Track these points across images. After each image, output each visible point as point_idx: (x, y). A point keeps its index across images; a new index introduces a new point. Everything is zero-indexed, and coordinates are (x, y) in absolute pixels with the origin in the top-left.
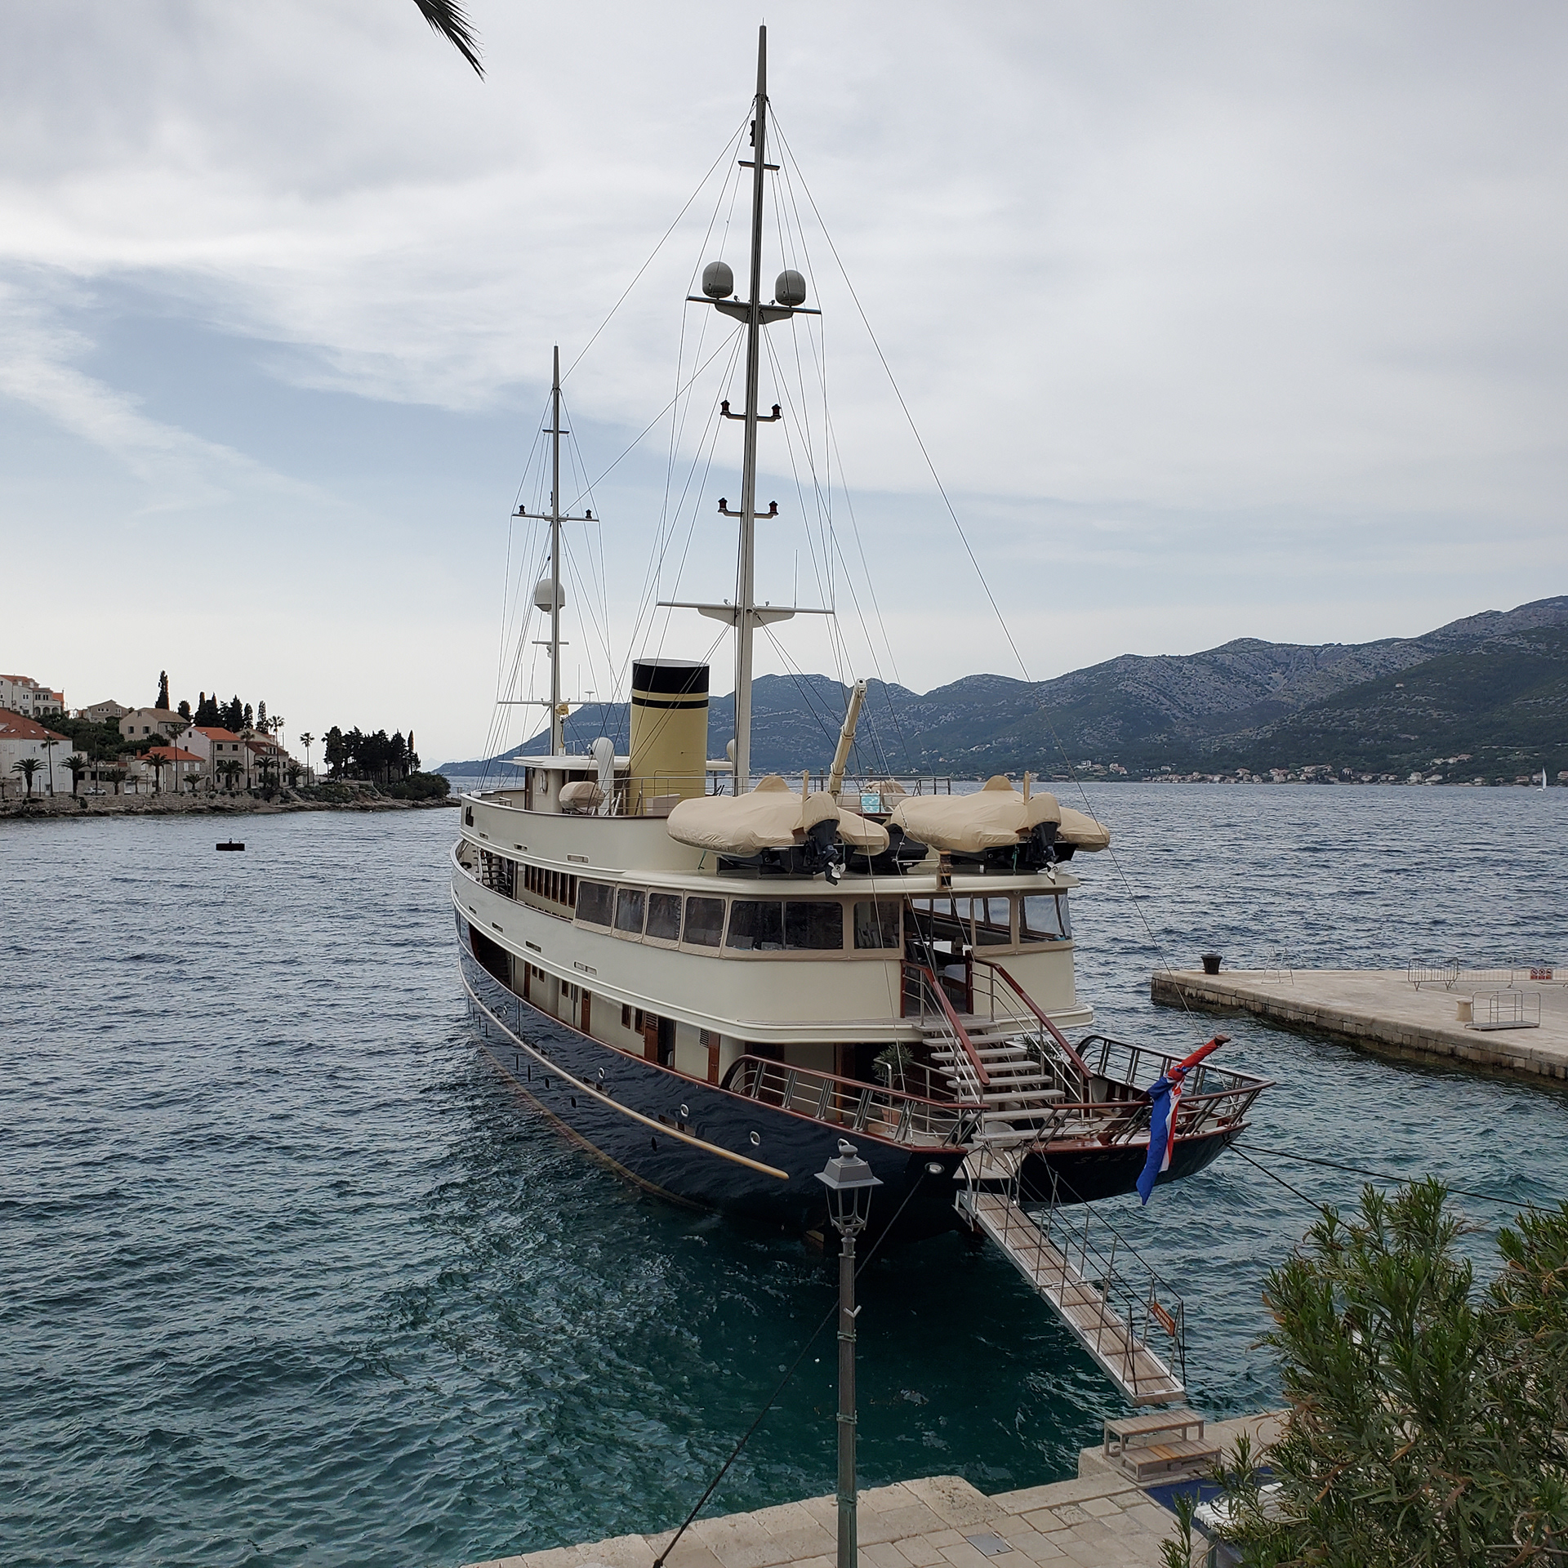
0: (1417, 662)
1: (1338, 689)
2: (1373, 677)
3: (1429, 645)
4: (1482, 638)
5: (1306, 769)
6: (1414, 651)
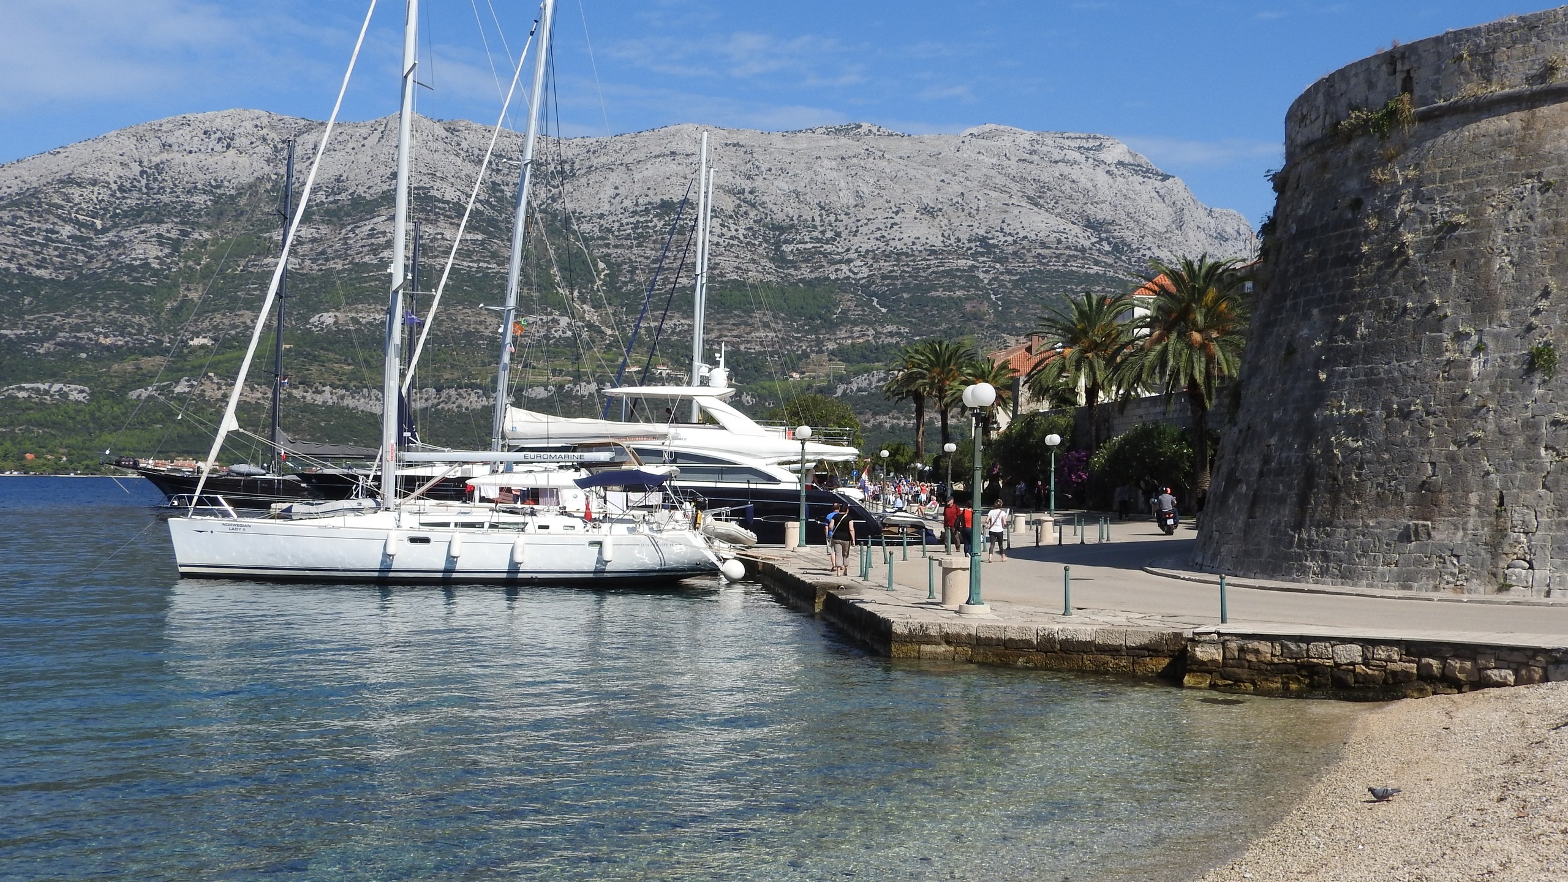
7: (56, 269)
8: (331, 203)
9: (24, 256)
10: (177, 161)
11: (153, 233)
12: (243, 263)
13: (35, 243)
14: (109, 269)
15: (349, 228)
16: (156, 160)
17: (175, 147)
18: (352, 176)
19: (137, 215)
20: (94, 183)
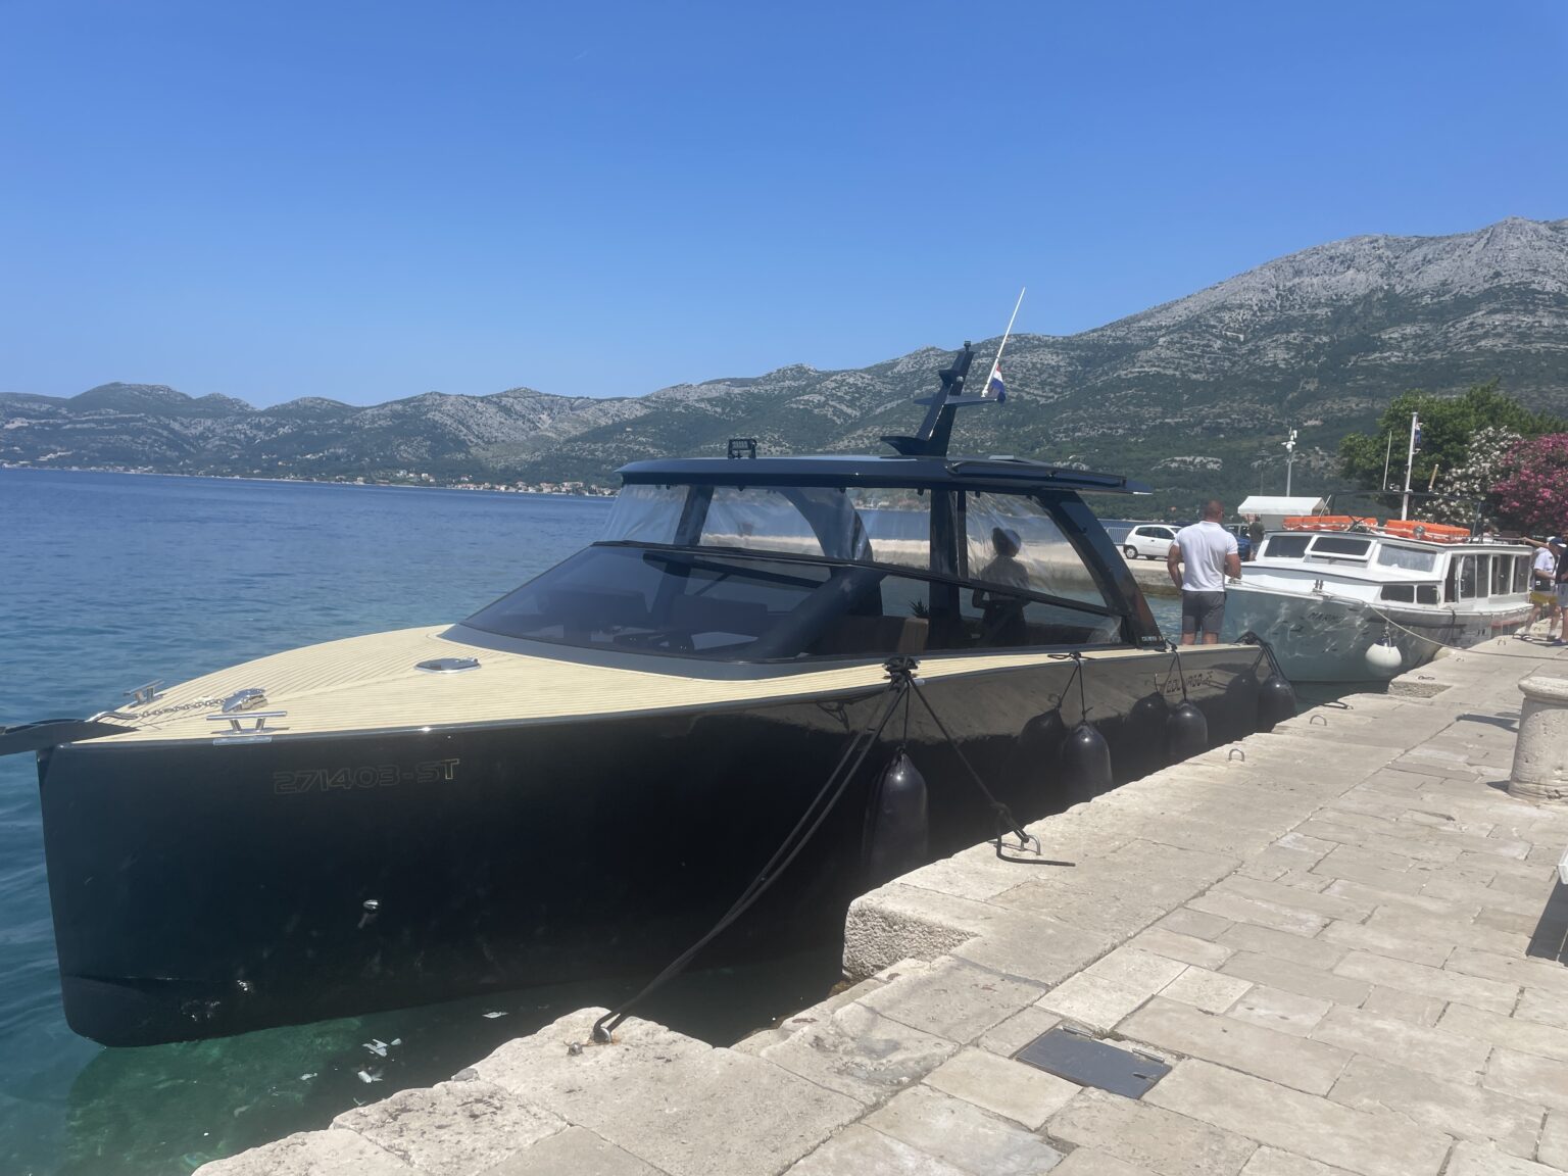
0: (639, 414)
1: (586, 429)
2: (610, 422)
3: (647, 404)
4: (681, 401)
5: (566, 484)
6: (638, 406)
7: (1208, 374)
8: (1436, 304)
9: (1186, 365)
10: (1306, 283)
11: (1282, 341)
12: (1353, 358)
13: (1195, 355)
14: (1247, 370)
15: (1450, 324)
16: (1289, 284)
17: (1305, 273)
18: (1456, 279)
19: (1271, 329)
20: (1241, 306)
